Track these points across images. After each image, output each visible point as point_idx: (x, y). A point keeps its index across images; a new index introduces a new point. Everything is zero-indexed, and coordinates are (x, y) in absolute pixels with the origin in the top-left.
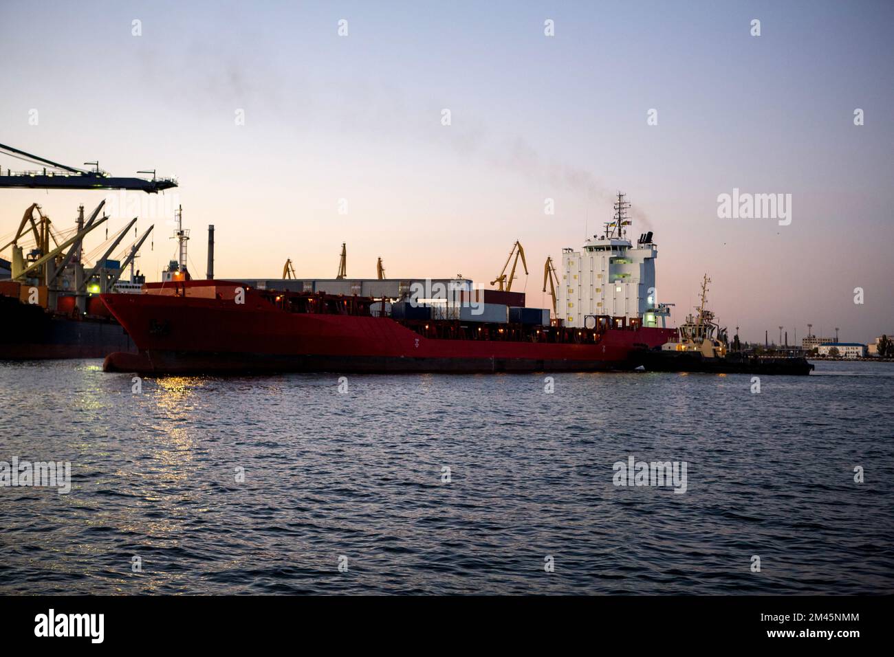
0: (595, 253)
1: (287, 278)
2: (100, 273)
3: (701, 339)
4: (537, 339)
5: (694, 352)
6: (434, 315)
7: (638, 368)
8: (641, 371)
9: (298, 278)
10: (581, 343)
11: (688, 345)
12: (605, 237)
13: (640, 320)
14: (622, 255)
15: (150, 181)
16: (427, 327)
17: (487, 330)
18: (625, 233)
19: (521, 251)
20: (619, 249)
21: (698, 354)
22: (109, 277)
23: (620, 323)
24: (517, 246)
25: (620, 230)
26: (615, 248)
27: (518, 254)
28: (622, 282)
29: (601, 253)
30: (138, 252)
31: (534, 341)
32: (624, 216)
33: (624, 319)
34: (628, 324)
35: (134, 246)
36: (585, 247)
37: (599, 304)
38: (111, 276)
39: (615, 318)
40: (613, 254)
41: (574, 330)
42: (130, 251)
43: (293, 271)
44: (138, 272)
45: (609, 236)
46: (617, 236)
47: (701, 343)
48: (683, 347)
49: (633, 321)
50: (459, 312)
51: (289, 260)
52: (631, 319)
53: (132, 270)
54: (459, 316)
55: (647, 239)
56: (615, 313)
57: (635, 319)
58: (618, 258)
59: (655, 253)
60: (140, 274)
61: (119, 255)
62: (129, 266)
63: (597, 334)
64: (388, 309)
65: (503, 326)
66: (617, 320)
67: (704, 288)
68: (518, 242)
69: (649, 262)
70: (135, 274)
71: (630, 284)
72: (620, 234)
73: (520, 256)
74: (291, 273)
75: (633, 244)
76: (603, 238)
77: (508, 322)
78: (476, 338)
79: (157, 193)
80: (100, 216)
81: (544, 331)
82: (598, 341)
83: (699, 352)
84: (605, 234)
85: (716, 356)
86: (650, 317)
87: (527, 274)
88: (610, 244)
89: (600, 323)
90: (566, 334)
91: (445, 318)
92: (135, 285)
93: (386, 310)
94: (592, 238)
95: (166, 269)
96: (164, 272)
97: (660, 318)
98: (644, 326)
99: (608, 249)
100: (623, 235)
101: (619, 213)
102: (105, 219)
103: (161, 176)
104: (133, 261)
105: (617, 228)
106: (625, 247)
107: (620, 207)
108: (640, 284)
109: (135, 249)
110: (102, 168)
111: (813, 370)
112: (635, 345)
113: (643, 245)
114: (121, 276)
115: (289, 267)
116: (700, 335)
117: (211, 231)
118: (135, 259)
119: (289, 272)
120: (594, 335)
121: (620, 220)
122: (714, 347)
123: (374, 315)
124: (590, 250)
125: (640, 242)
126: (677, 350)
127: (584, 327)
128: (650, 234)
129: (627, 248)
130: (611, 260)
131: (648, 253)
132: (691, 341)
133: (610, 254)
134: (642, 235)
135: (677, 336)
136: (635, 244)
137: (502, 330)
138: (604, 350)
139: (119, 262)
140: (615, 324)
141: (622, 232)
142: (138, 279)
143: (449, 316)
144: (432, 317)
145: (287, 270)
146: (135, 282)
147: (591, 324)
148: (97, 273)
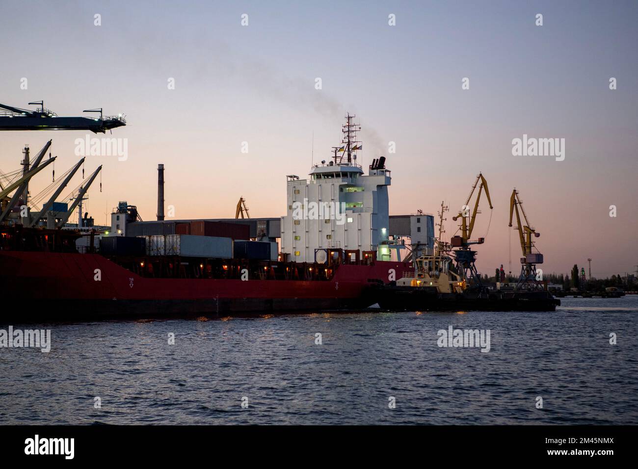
0: (323, 181)
1: (240, 217)
2: (47, 216)
3: (437, 273)
4: (264, 275)
5: (429, 287)
6: (150, 250)
7: (372, 306)
8: (375, 311)
9: (251, 217)
10: (313, 280)
11: (424, 280)
12: (334, 163)
13: (374, 253)
14: (352, 182)
15: (96, 120)
16: (142, 264)
17: (210, 266)
18: (355, 157)
19: (484, 184)
20: (350, 175)
21: (434, 288)
22: (57, 221)
23: (353, 256)
24: (480, 178)
25: (349, 155)
26: (345, 174)
27: (481, 187)
28: (353, 212)
29: (330, 181)
30: (86, 194)
31: (262, 278)
32: (354, 140)
33: (357, 252)
34: (361, 258)
35: (81, 188)
36: (311, 174)
37: (329, 237)
38: (59, 220)
39: (347, 252)
40: (343, 181)
41: (305, 265)
42: (78, 193)
43: (246, 210)
44: (86, 214)
45: (338, 162)
46: (346, 161)
47: (437, 277)
48: (418, 282)
49: (367, 255)
50: (178, 246)
51: (241, 199)
52: (364, 253)
53: (80, 213)
54: (178, 251)
55: (379, 165)
56: (346, 246)
57: (368, 252)
58: (348, 186)
59: (388, 180)
60: (88, 217)
61: (66, 197)
62: (77, 209)
63: (329, 269)
64: (96, 244)
65: (228, 262)
66: (350, 254)
67: (441, 217)
68: (481, 175)
69: (382, 189)
70: (83, 216)
71: (362, 214)
72: (349, 160)
73: (483, 189)
74: (244, 212)
75: (363, 170)
76: (331, 163)
77: (233, 257)
78: (197, 276)
79: (104, 132)
80: (46, 158)
81: (273, 266)
82: (331, 278)
83: (435, 287)
84: (333, 160)
85: (454, 292)
86: (384, 250)
87: (492, 208)
88: (340, 171)
89: (332, 257)
90: (296, 270)
91: (162, 253)
92: (83, 228)
93: (95, 245)
94: (320, 165)
95: (115, 211)
96: (113, 214)
97: (394, 251)
98: (378, 259)
99: (338, 175)
100: (353, 161)
101: (348, 136)
102: (52, 160)
103: (107, 115)
104: (81, 204)
105: (346, 153)
106: (356, 173)
107: (349, 130)
108: (373, 214)
109: (83, 191)
110: (47, 108)
111: (559, 305)
112: (369, 280)
113: (375, 171)
114: (69, 219)
115: (242, 206)
116: (436, 268)
117: (161, 170)
118: (83, 201)
119: (242, 211)
120: (326, 270)
121: (349, 144)
122: (451, 282)
123: (80, 251)
124: (317, 178)
125: (372, 168)
126: (412, 285)
127: (314, 261)
128: (383, 159)
129: (358, 175)
130: (341, 188)
131: (381, 180)
132: (427, 275)
133: (339, 181)
134: (374, 160)
135: (413, 270)
136: (366, 171)
137: (226, 267)
138: (337, 287)
139: (66, 205)
140: (348, 258)
141: (352, 157)
142: (87, 221)
143: (167, 251)
144: (147, 253)
145: (240, 209)
146: (83, 225)
147: (322, 259)
148: (44, 216)
